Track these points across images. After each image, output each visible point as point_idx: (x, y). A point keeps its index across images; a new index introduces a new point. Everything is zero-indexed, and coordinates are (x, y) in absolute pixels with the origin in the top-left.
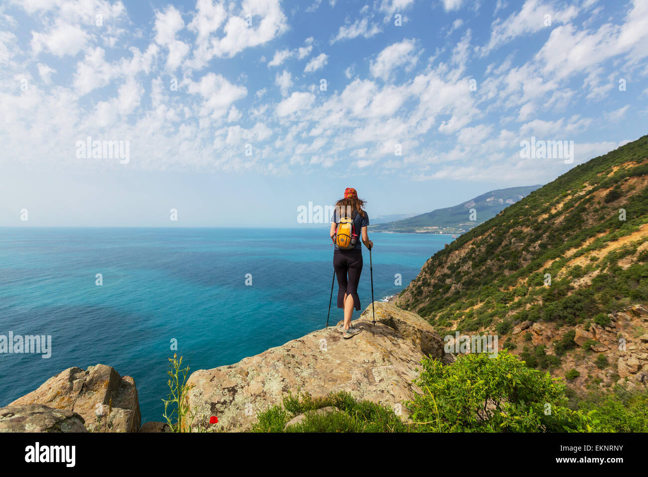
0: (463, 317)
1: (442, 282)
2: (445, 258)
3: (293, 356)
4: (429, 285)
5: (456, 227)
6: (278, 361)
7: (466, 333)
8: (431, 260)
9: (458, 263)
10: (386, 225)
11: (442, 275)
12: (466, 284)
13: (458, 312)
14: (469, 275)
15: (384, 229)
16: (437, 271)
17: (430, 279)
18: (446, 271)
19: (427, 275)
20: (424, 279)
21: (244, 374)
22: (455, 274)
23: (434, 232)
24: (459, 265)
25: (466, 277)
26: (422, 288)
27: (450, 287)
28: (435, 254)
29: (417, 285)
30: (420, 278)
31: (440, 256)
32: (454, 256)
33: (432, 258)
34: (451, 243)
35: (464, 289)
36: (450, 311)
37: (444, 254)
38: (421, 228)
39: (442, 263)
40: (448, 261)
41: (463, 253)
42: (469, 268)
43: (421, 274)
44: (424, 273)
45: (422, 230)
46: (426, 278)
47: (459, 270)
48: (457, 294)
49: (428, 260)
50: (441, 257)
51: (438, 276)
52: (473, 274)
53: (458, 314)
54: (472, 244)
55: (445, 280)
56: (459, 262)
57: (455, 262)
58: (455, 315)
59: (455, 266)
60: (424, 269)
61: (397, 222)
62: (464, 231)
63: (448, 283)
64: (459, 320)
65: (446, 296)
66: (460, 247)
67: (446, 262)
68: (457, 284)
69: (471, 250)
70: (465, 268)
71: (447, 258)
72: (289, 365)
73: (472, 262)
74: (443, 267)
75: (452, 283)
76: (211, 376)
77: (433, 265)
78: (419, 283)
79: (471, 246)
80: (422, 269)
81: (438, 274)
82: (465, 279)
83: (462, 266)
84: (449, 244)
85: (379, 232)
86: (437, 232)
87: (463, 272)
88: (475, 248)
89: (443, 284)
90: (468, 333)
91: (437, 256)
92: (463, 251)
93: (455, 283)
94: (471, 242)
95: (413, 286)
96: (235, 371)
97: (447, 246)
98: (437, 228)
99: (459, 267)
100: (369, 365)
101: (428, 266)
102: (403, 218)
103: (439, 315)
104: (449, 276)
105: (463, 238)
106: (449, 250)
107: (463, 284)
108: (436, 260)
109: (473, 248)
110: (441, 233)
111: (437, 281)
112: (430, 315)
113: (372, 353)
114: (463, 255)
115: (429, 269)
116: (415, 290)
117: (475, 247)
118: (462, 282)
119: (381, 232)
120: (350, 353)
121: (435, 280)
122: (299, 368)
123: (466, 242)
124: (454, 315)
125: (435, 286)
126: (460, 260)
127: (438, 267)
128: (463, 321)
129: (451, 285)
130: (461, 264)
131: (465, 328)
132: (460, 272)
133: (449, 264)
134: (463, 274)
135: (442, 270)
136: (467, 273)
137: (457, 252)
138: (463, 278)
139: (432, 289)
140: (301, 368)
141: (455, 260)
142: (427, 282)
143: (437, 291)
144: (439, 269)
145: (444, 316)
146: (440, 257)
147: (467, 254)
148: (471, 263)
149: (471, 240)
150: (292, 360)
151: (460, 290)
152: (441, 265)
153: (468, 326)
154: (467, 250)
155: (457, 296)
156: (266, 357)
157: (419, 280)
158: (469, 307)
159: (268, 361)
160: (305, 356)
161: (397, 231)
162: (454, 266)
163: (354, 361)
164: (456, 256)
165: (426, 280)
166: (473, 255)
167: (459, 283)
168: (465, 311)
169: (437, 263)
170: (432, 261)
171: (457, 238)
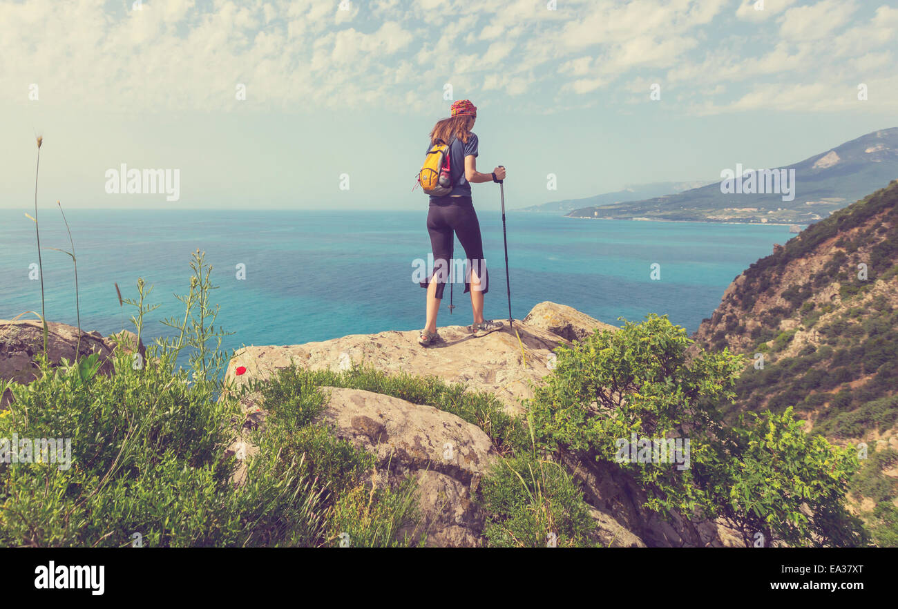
0: (827, 405)
1: (772, 326)
2: (774, 275)
3: (379, 346)
4: (742, 331)
5: (798, 209)
6: (355, 347)
7: (835, 441)
8: (744, 277)
9: (807, 286)
10: (643, 203)
11: (771, 311)
12: (826, 331)
13: (813, 392)
14: (834, 313)
15: (639, 212)
16: (758, 302)
17: (744, 319)
18: (780, 302)
19: (736, 309)
20: (729, 319)
21: (304, 356)
22: (802, 308)
23: (747, 220)
24: (808, 291)
25: (828, 316)
26: (727, 337)
27: (791, 338)
28: (752, 266)
29: (716, 330)
30: (721, 315)
31: (765, 269)
32: (796, 270)
33: (746, 273)
34: (788, 242)
35: (824, 342)
36: (794, 389)
37: (774, 265)
38: (719, 211)
39: (770, 284)
40: (783, 280)
41: (817, 264)
42: (832, 298)
43: (723, 308)
44: (730, 305)
45: (720, 214)
46: (735, 316)
47: (811, 300)
48: (809, 353)
49: (737, 278)
50: (766, 272)
51: (763, 313)
52: (843, 309)
53: (815, 397)
54: (838, 245)
55: (778, 322)
56: (810, 283)
57: (800, 283)
58: (807, 399)
59: (800, 291)
60: (728, 297)
61: (664, 199)
62: (818, 218)
63: (787, 329)
64: (817, 412)
65: (781, 357)
66: (810, 252)
67: (778, 283)
68: (808, 331)
69: (835, 258)
70: (824, 296)
71: (780, 275)
72: (371, 354)
73: (841, 284)
74: (772, 294)
75: (796, 329)
76: (260, 353)
77: (748, 288)
78: (719, 325)
79: (834, 250)
80: (724, 297)
81: (761, 308)
82: (825, 320)
83: (817, 293)
84: (783, 245)
85: (627, 218)
86: (753, 218)
87: (820, 305)
88: (843, 254)
89: (775, 330)
90: (840, 441)
91: (756, 270)
92: (816, 259)
93: (802, 330)
94: (835, 240)
95: (707, 333)
96: (293, 351)
97: (779, 248)
98: (755, 210)
99: (810, 295)
100: (495, 367)
101: (737, 289)
102: (677, 190)
103: (770, 396)
104: (787, 314)
105: (815, 231)
106: (782, 259)
107: (822, 332)
108: (755, 277)
109: (839, 254)
110: (764, 220)
111: (759, 324)
112: (748, 397)
113: (505, 352)
114: (817, 268)
115: (741, 297)
116: (712, 341)
117: (843, 251)
118: (819, 326)
119: (631, 218)
120: (470, 351)
121: (755, 320)
122: (386, 360)
123: (823, 240)
124: (803, 399)
125: (756, 334)
126: (811, 278)
127: (760, 292)
128: (828, 413)
129: (795, 332)
130: (814, 289)
131: (832, 431)
132: (814, 305)
133: (785, 287)
134: (819, 310)
135: (770, 300)
136: (829, 308)
137: (803, 262)
138: (822, 318)
139: (750, 340)
140: (388, 360)
141: (800, 279)
142: (737, 324)
143: (762, 345)
144: (763, 296)
145: (781, 400)
146: (764, 272)
147: (826, 266)
148: (837, 285)
149: (834, 236)
150: (377, 350)
151: (816, 345)
152: (767, 288)
153: (839, 425)
154: (825, 259)
155: (809, 357)
156: (339, 342)
157: (719, 320)
158: (839, 382)
159: (341, 346)
160: (399, 348)
161: (665, 217)
162: (797, 291)
163: (473, 361)
164: (802, 271)
165: (734, 320)
166: (841, 268)
167: (813, 330)
168: (829, 392)
169: (757, 284)
170: (745, 281)
171: (801, 232)
